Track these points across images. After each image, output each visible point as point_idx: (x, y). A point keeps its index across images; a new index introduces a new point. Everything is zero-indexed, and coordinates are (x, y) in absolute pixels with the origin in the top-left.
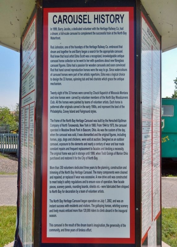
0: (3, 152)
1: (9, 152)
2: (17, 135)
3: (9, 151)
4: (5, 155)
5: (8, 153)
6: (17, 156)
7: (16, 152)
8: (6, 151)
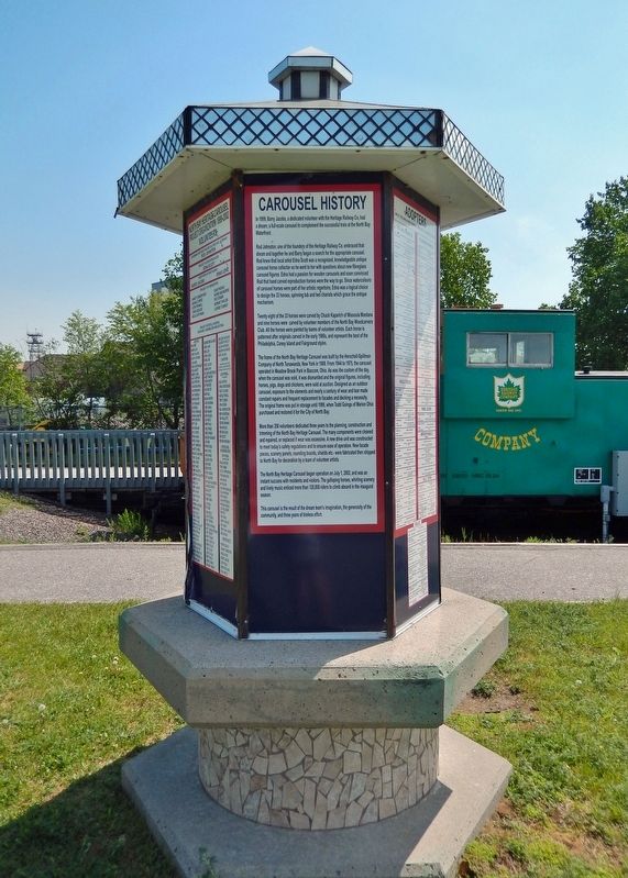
0: (17, 490)
1: (35, 491)
3: (33, 486)
5: (31, 493)
8: (25, 486)
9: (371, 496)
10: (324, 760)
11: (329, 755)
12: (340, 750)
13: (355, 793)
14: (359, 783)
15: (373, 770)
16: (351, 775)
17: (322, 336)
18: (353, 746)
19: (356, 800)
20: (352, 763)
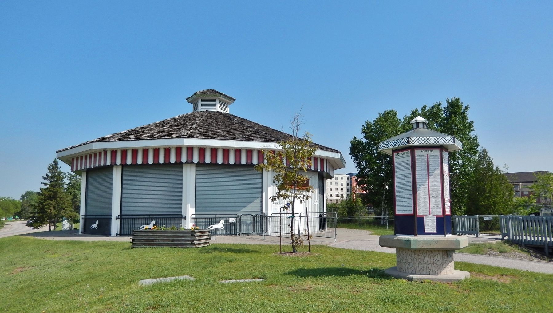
0: (523, 245)
1: (532, 246)
2: (542, 218)
3: (531, 244)
4: (525, 249)
5: (530, 247)
6: (545, 252)
7: (544, 246)
8: (527, 243)
9: (411, 208)
10: (405, 259)
11: (406, 258)
12: (407, 258)
13: (410, 267)
14: (411, 265)
15: (414, 263)
16: (409, 263)
17: (404, 178)
18: (410, 257)
19: (411, 268)
20: (410, 261)
